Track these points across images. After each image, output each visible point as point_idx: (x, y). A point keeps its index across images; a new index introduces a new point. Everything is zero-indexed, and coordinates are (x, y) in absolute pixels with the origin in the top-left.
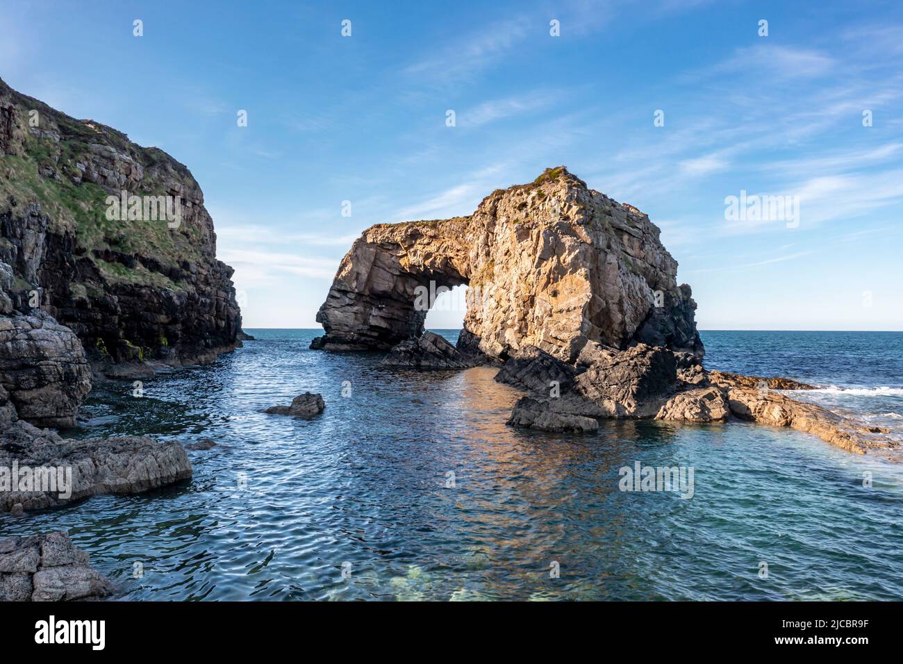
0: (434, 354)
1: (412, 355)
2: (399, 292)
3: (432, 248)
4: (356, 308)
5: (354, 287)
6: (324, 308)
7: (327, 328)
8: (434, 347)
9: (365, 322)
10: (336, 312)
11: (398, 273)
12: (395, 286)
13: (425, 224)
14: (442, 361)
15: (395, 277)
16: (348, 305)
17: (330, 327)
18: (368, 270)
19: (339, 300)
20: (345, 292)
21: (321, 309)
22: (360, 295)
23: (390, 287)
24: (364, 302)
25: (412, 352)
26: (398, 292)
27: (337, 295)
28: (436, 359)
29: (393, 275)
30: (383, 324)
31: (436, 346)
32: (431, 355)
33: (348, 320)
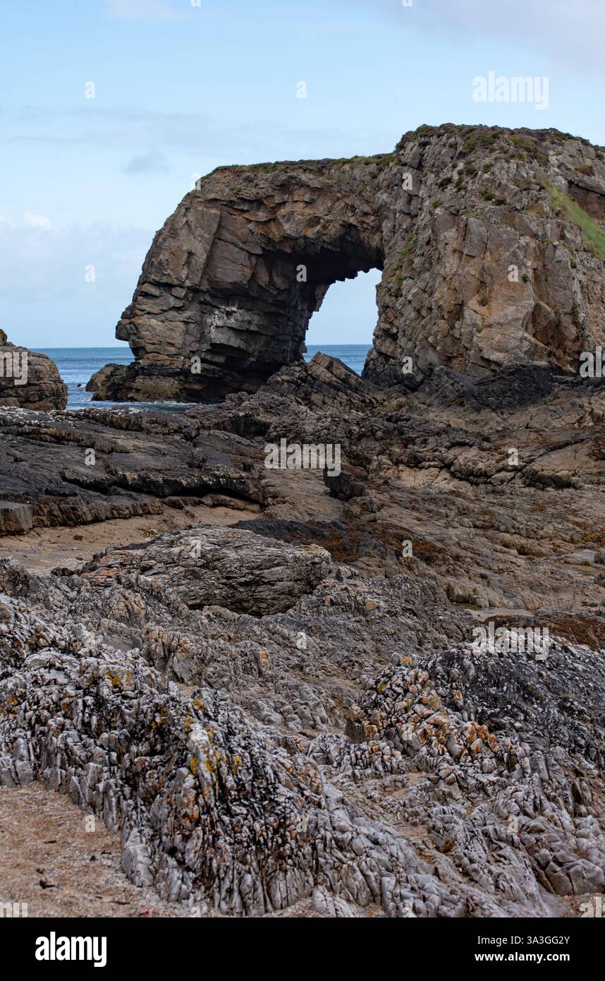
0: (330, 384)
1: (298, 386)
2: (261, 283)
3: (320, 210)
4: (187, 314)
5: (184, 277)
6: (129, 314)
7: (136, 350)
8: (329, 375)
9: (202, 338)
10: (153, 322)
11: (259, 251)
12: (254, 275)
13: (304, 165)
14: (340, 393)
15: (254, 260)
16: (174, 308)
17: (143, 348)
18: (208, 248)
19: (158, 301)
20: (168, 287)
21: (124, 316)
22: (194, 290)
23: (245, 276)
24: (201, 303)
25: (299, 381)
26: (260, 286)
27: (154, 291)
28: (332, 391)
29: (251, 254)
30: (235, 342)
31: (332, 373)
32: (325, 386)
33: (174, 335)
